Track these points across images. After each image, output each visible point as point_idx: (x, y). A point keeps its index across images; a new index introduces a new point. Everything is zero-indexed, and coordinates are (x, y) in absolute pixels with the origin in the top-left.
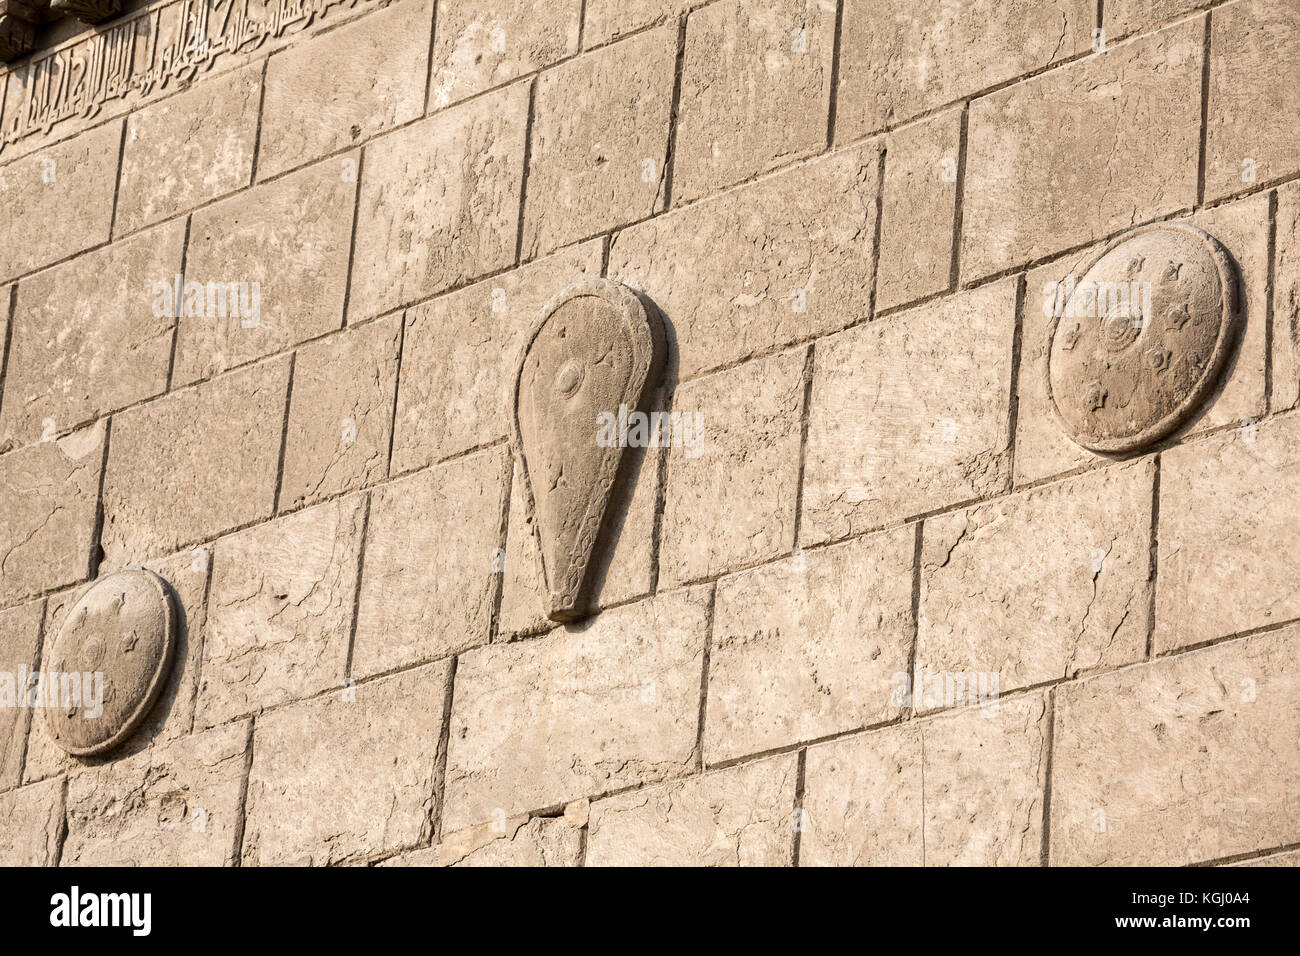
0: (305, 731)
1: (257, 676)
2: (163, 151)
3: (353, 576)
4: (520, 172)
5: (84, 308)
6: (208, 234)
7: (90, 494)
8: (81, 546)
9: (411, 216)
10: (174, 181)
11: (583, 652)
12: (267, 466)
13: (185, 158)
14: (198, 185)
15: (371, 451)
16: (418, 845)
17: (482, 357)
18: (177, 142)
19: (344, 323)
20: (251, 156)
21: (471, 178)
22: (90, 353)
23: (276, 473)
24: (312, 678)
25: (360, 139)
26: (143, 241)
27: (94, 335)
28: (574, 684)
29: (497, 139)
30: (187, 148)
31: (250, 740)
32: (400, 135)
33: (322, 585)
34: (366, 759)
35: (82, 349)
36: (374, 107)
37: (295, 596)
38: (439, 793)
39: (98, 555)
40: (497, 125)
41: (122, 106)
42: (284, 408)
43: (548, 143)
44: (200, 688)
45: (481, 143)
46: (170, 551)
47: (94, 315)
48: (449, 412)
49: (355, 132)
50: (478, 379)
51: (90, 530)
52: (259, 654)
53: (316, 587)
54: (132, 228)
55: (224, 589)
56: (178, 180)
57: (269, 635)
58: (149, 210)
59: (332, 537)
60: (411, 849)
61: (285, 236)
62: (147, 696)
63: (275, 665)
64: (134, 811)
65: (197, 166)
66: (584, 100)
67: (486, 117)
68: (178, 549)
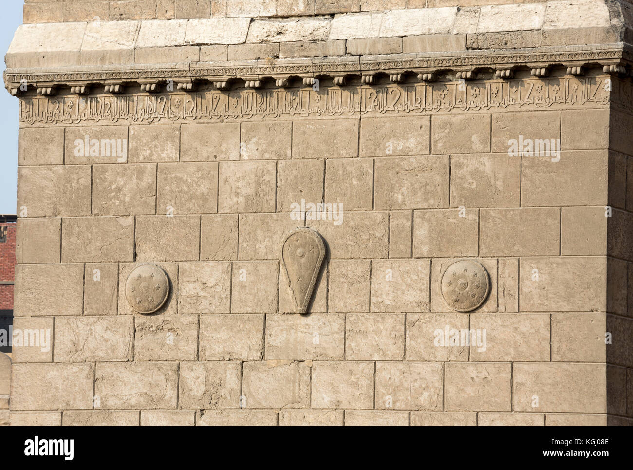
0: (218, 322)
1: (199, 304)
2: (144, 141)
3: (229, 284)
4: (275, 187)
5: (121, 181)
6: (165, 172)
7: (131, 237)
8: (130, 251)
9: (238, 188)
10: (150, 152)
11: (307, 323)
12: (195, 246)
13: (153, 146)
14: (159, 156)
15: (232, 251)
16: (259, 360)
17: (266, 235)
18: (150, 140)
19: (218, 212)
20: (178, 153)
21: (258, 184)
22: (125, 195)
23: (198, 249)
24: (218, 309)
25: (217, 159)
26: (141, 167)
27: (125, 190)
28: (305, 330)
29: (266, 175)
30: (153, 143)
31: (199, 321)
32: (232, 163)
33: (219, 284)
34: (239, 335)
35: (121, 193)
36: (222, 152)
37: (210, 285)
38: (264, 348)
39: (135, 255)
40: (265, 171)
41: (127, 122)
42: (199, 231)
43: (283, 181)
44: (179, 302)
45: (261, 175)
46: (162, 261)
47: (125, 184)
48: (257, 247)
49: (215, 157)
50: (266, 240)
51: (133, 248)
52: (199, 298)
53: (216, 284)
54: (135, 161)
55: (184, 277)
56: (151, 151)
57: (202, 293)
58: (141, 158)
59: (221, 271)
60: (256, 361)
61: (194, 180)
62: (163, 302)
63: (205, 303)
64: (160, 330)
65: (158, 150)
66: (294, 172)
67: (261, 167)
68: (165, 261)
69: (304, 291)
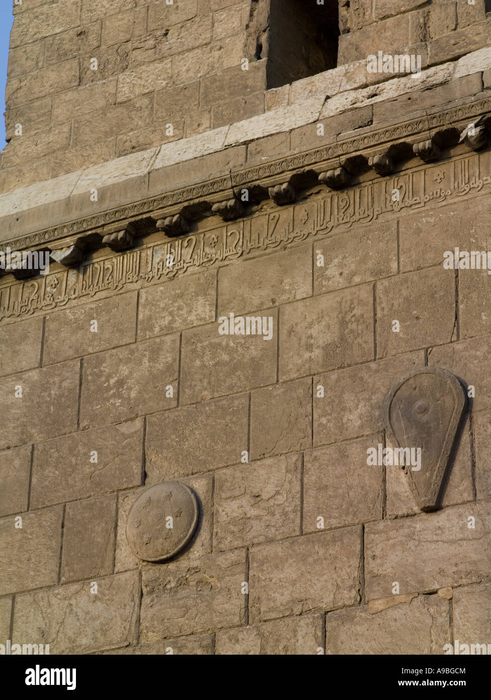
0: (280, 554)
1: (247, 530)
2: (161, 306)
3: (298, 488)
4: (372, 321)
5: (124, 370)
6: (193, 340)
7: (138, 449)
8: (136, 471)
9: (311, 337)
10: (170, 318)
11: (438, 525)
12: (241, 440)
13: (176, 308)
14: (185, 320)
15: (302, 435)
16: (353, 605)
17: (361, 398)
18: (170, 302)
19: (278, 381)
20: (214, 309)
21: (343, 323)
22: (130, 389)
23: (247, 443)
24: (281, 531)
25: (277, 304)
26: (155, 343)
27: (130, 382)
28: (435, 538)
29: (356, 307)
30: (176, 304)
31: (247, 557)
32: (300, 304)
33: (281, 491)
34: (317, 568)
35: (125, 387)
36: (284, 292)
37: (265, 496)
38: (362, 582)
39: (145, 476)
40: (356, 301)
41: (136, 286)
42: (247, 415)
43: (386, 310)
44: (214, 534)
45: (347, 309)
46: (188, 475)
47: (131, 373)
48: (345, 420)
49: (273, 301)
50: (360, 406)
51: (140, 464)
52: (247, 521)
53: (278, 493)
54: (148, 337)
55: (223, 492)
56: (173, 317)
57: (253, 512)
58: (157, 330)
59: (284, 471)
60: (350, 606)
61: (238, 343)
62: (188, 537)
63: (257, 527)
64: (182, 586)
65: (184, 312)
66: (405, 293)
67: (349, 297)
68: (193, 474)
69: (430, 468)
